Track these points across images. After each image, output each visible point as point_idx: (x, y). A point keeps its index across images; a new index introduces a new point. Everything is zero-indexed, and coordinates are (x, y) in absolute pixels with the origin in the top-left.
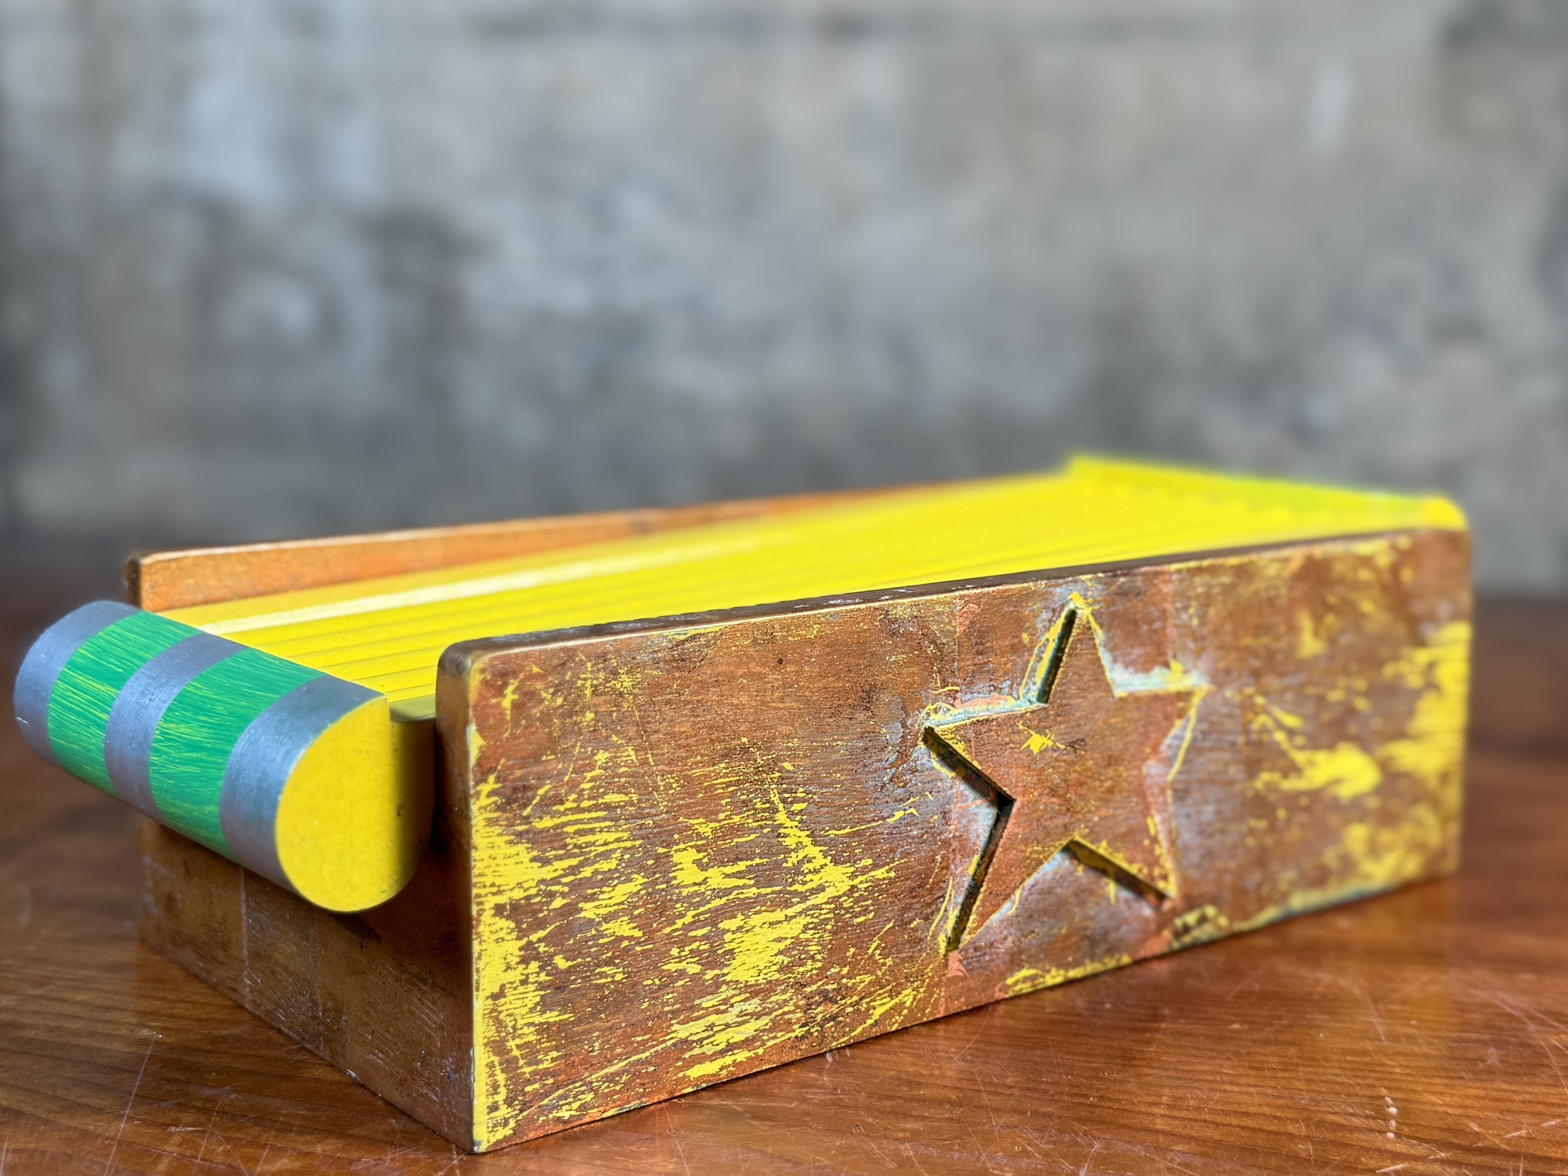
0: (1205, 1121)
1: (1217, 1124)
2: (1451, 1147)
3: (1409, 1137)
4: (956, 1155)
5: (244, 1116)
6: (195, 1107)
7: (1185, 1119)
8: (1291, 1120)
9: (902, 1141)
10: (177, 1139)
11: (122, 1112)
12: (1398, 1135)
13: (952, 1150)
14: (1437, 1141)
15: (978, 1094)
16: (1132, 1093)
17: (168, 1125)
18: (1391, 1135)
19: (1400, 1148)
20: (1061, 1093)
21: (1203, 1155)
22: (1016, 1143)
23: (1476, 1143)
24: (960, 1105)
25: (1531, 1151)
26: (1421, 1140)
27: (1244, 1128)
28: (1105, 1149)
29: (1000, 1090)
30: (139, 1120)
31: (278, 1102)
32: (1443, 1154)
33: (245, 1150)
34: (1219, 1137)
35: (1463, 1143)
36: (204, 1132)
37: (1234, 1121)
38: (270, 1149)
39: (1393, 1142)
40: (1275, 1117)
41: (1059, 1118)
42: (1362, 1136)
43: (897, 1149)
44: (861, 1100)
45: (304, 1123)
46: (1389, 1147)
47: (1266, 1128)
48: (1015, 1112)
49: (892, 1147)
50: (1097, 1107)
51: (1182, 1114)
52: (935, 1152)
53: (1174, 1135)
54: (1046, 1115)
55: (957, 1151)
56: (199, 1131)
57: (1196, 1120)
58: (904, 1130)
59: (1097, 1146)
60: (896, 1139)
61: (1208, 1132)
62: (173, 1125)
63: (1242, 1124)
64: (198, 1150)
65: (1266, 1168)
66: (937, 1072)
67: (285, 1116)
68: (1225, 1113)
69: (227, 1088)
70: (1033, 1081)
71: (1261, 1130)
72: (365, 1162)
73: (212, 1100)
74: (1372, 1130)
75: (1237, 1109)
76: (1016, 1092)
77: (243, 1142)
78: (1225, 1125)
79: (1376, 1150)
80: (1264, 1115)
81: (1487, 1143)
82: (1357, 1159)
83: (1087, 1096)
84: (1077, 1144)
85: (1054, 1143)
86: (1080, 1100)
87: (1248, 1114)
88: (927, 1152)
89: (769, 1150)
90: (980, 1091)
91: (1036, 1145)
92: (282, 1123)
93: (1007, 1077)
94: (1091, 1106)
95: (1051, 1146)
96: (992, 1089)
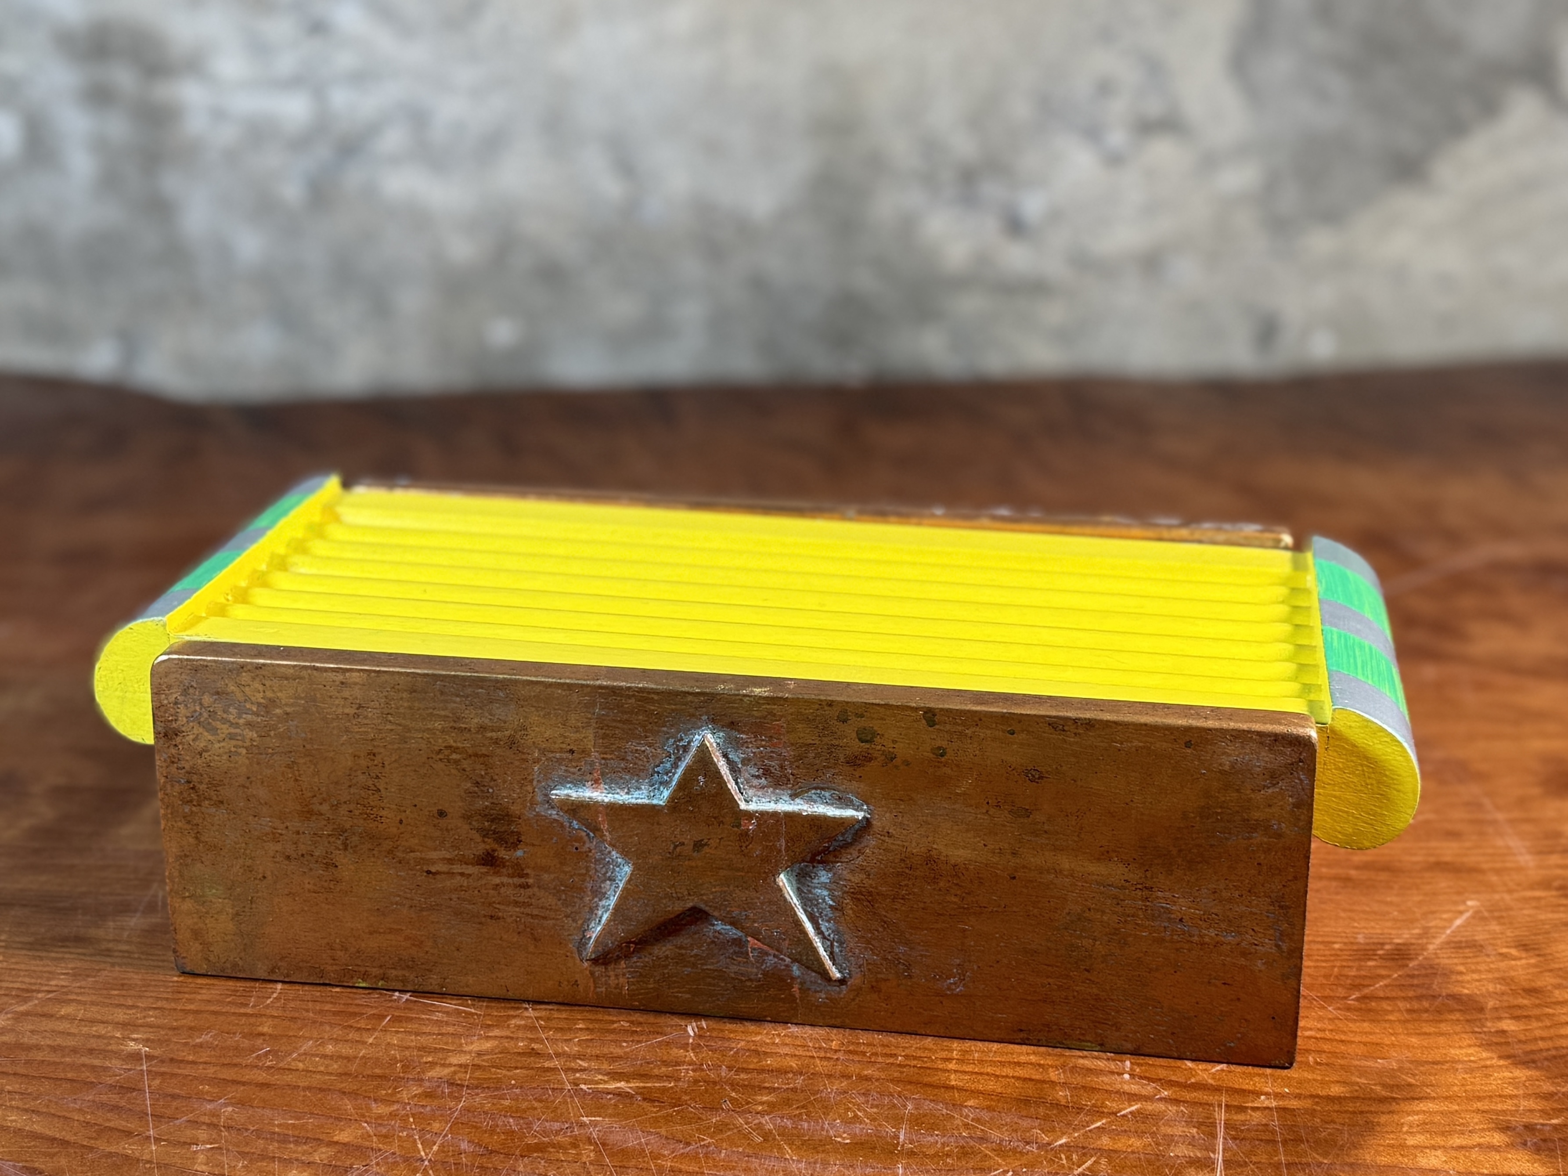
0: (988, 1074)
1: (997, 1076)
2: (1172, 1085)
3: (1141, 1078)
4: (806, 1125)
5: (247, 1130)
6: (204, 1123)
7: (972, 1073)
8: (1052, 1066)
9: (762, 1114)
10: (201, 1158)
11: (147, 1134)
12: (1132, 1076)
13: (801, 1120)
14: (1160, 1080)
15: (812, 1061)
16: (930, 1050)
17: (190, 1144)
18: (1127, 1076)
19: (1134, 1088)
20: (875, 1054)
21: (989, 1108)
22: (849, 1109)
23: (1190, 1078)
24: (801, 1074)
25: (1231, 1085)
26: (1150, 1080)
27: (1018, 1078)
28: (917, 1109)
29: (828, 1055)
30: (164, 1140)
31: (268, 1112)
32: (1166, 1093)
33: (259, 1164)
34: (999, 1090)
35: (1180, 1080)
36: (220, 1148)
37: (1010, 1072)
38: (279, 1162)
39: (1129, 1083)
40: (1040, 1065)
41: (877, 1080)
42: (1105, 1079)
43: (760, 1123)
44: (723, 1074)
45: (296, 1133)
46: (1126, 1088)
47: (1034, 1077)
48: (843, 1076)
49: (757, 1121)
50: (905, 1066)
51: (969, 1068)
52: (789, 1123)
53: (966, 1090)
54: (868, 1079)
55: (806, 1120)
56: (217, 1148)
57: (981, 1074)
58: (762, 1103)
59: (910, 1107)
60: (758, 1113)
61: (991, 1085)
62: (193, 1144)
63: (1016, 1074)
64: (223, 1167)
65: (1037, 1118)
66: (777, 1041)
67: (279, 1126)
68: (1002, 1064)
69: (222, 1101)
70: (853, 1043)
71: (1031, 1080)
72: (358, 1169)
73: (215, 1114)
74: (1112, 1073)
75: (1011, 1060)
76: (840, 1055)
77: (256, 1156)
78: (1003, 1077)
79: (1117, 1092)
80: (1031, 1064)
81: (1198, 1078)
82: (1103, 1103)
83: (895, 1056)
84: (894, 1106)
85: (877, 1106)
86: (891, 1060)
87: (1018, 1064)
88: (783, 1124)
89: (663, 1131)
90: (813, 1057)
91: (865, 1111)
92: (279, 1134)
93: (832, 1041)
94: (900, 1065)
95: (875, 1110)
96: (822, 1054)
